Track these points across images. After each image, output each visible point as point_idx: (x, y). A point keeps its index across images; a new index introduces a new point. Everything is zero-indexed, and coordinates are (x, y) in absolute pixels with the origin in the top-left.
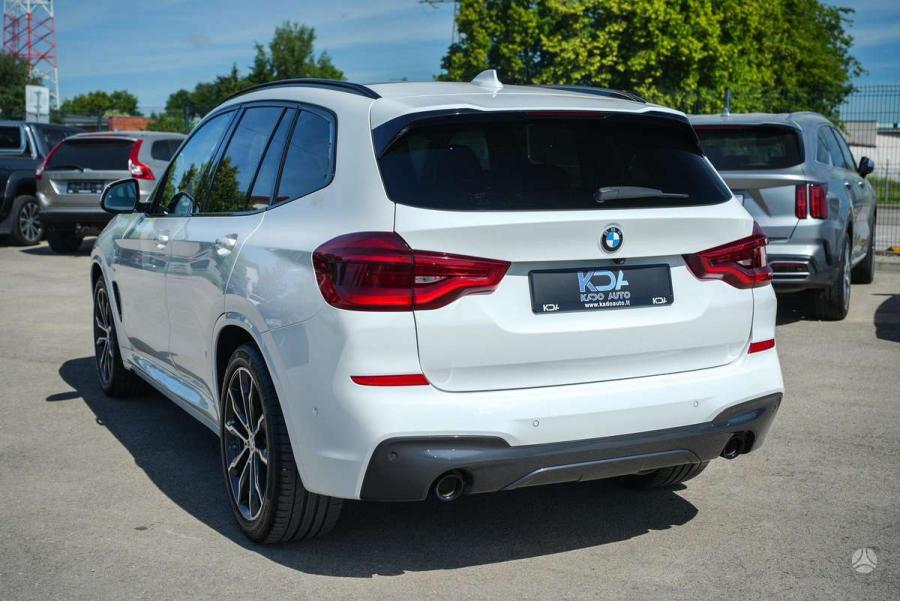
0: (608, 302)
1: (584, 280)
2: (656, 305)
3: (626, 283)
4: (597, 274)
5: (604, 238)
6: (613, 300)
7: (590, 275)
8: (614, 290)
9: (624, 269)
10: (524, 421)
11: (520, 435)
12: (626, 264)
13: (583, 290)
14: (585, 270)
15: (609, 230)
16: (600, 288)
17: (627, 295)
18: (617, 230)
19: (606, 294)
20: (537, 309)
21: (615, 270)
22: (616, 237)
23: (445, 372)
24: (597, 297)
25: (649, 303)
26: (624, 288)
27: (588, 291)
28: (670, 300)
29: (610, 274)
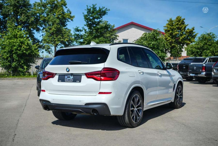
0: (69, 81)
2: (77, 82)
3: (73, 78)
4: (69, 76)
6: (70, 81)
7: (67, 76)
8: (70, 79)
9: (73, 75)
10: (52, 99)
13: (65, 79)
14: (67, 75)
15: (67, 68)
16: (68, 78)
17: (73, 80)
18: (68, 68)
19: (69, 79)
20: (58, 81)
21: (72, 75)
24: (67, 80)
25: (76, 82)
26: (72, 79)
27: (66, 79)
28: (80, 82)
29: (71, 76)
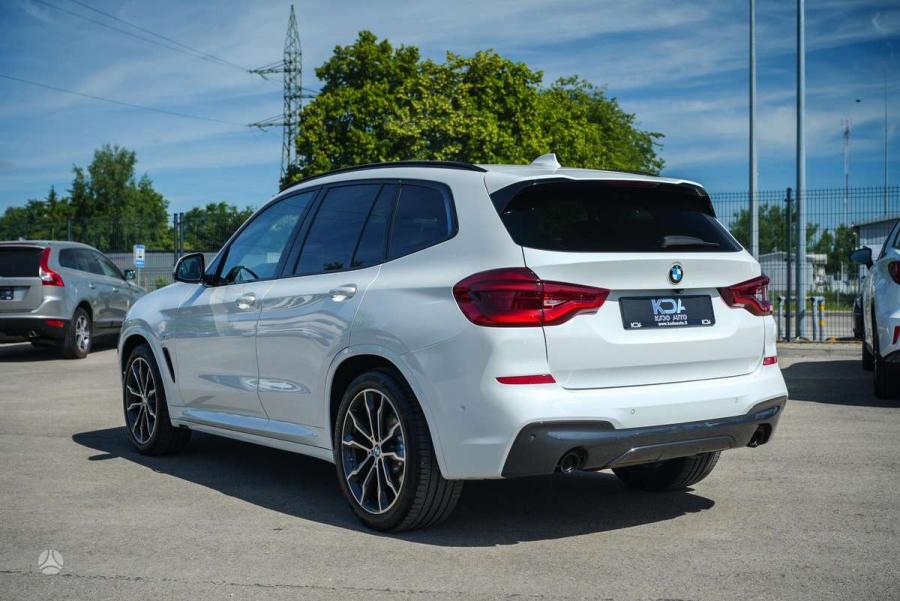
0: (672, 322)
1: (656, 305)
2: (704, 325)
3: (683, 308)
4: (664, 301)
5: (671, 273)
6: (676, 321)
7: (659, 301)
8: (676, 314)
9: (682, 298)
10: (625, 409)
11: (623, 421)
12: (684, 294)
13: (656, 312)
15: (674, 267)
16: (667, 312)
17: (685, 317)
18: (679, 267)
19: (671, 315)
20: (627, 326)
21: (676, 298)
22: (679, 272)
23: (565, 373)
24: (666, 318)
25: (700, 324)
26: (682, 312)
27: (659, 314)
28: (713, 322)
29: (672, 301)
